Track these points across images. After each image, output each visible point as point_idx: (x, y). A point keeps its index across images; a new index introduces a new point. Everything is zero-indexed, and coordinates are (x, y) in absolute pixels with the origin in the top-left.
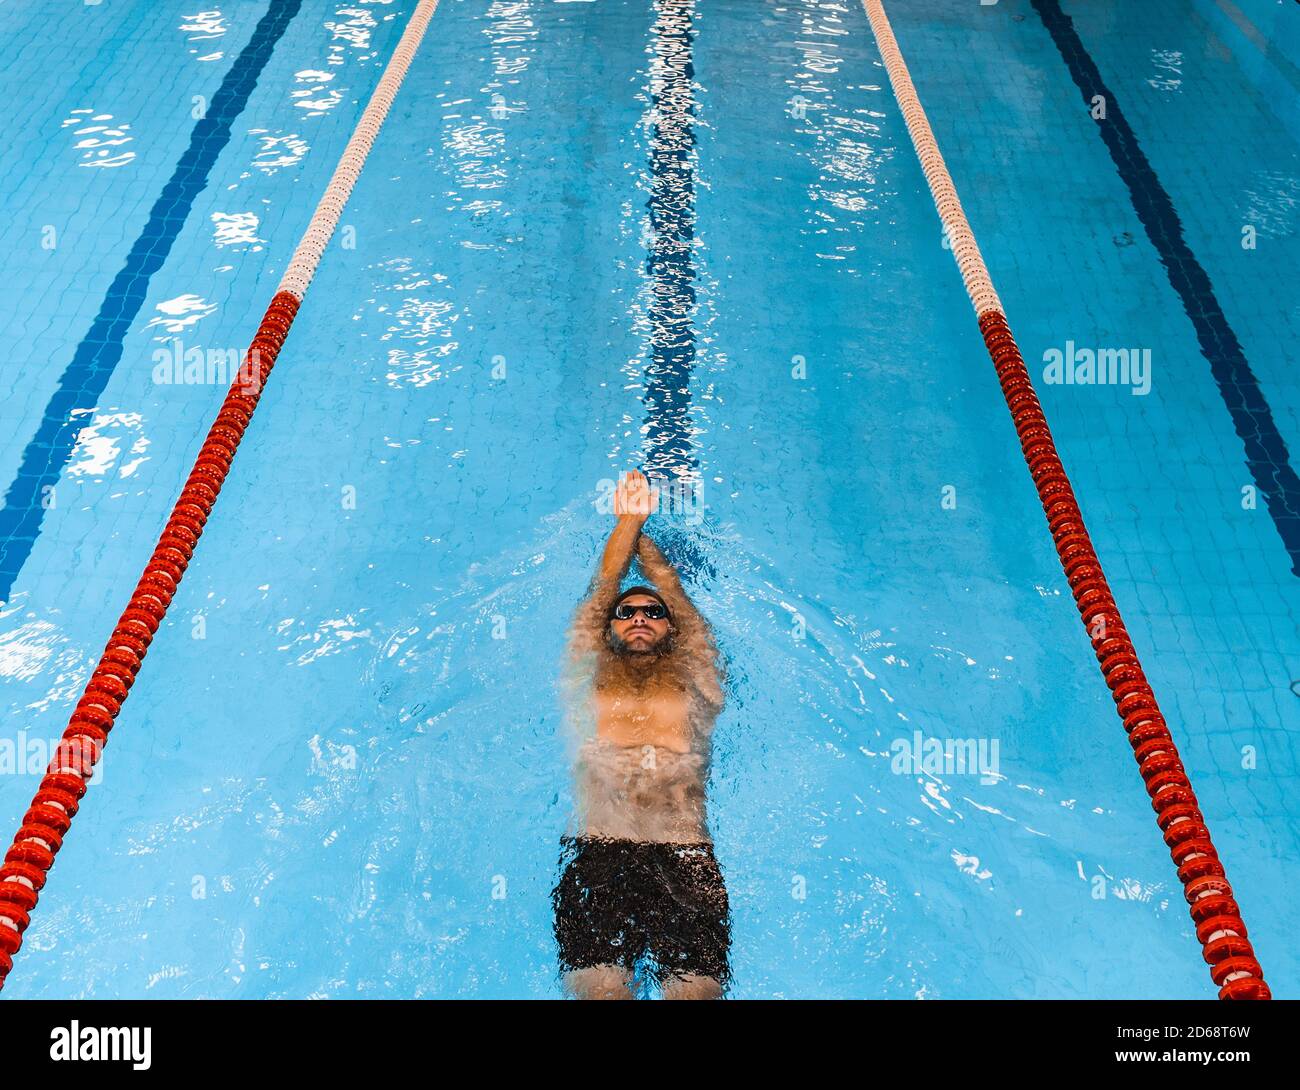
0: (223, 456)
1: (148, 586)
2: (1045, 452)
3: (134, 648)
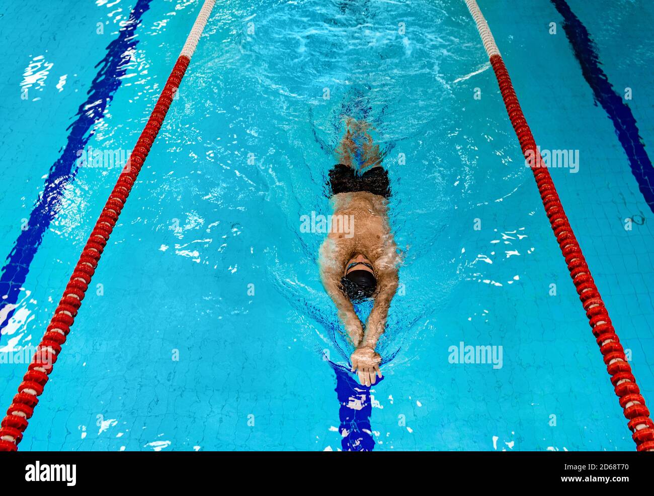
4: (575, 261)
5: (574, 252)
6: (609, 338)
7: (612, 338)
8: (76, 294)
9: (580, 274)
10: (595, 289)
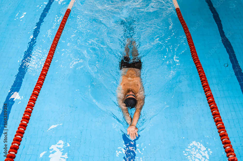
0: (60, 34)
1: (50, 54)
2: (186, 29)
3: (49, 63)
4: (203, 79)
5: (203, 76)
6: (213, 104)
7: (214, 104)
8: (37, 91)
9: (205, 83)
10: (209, 88)
